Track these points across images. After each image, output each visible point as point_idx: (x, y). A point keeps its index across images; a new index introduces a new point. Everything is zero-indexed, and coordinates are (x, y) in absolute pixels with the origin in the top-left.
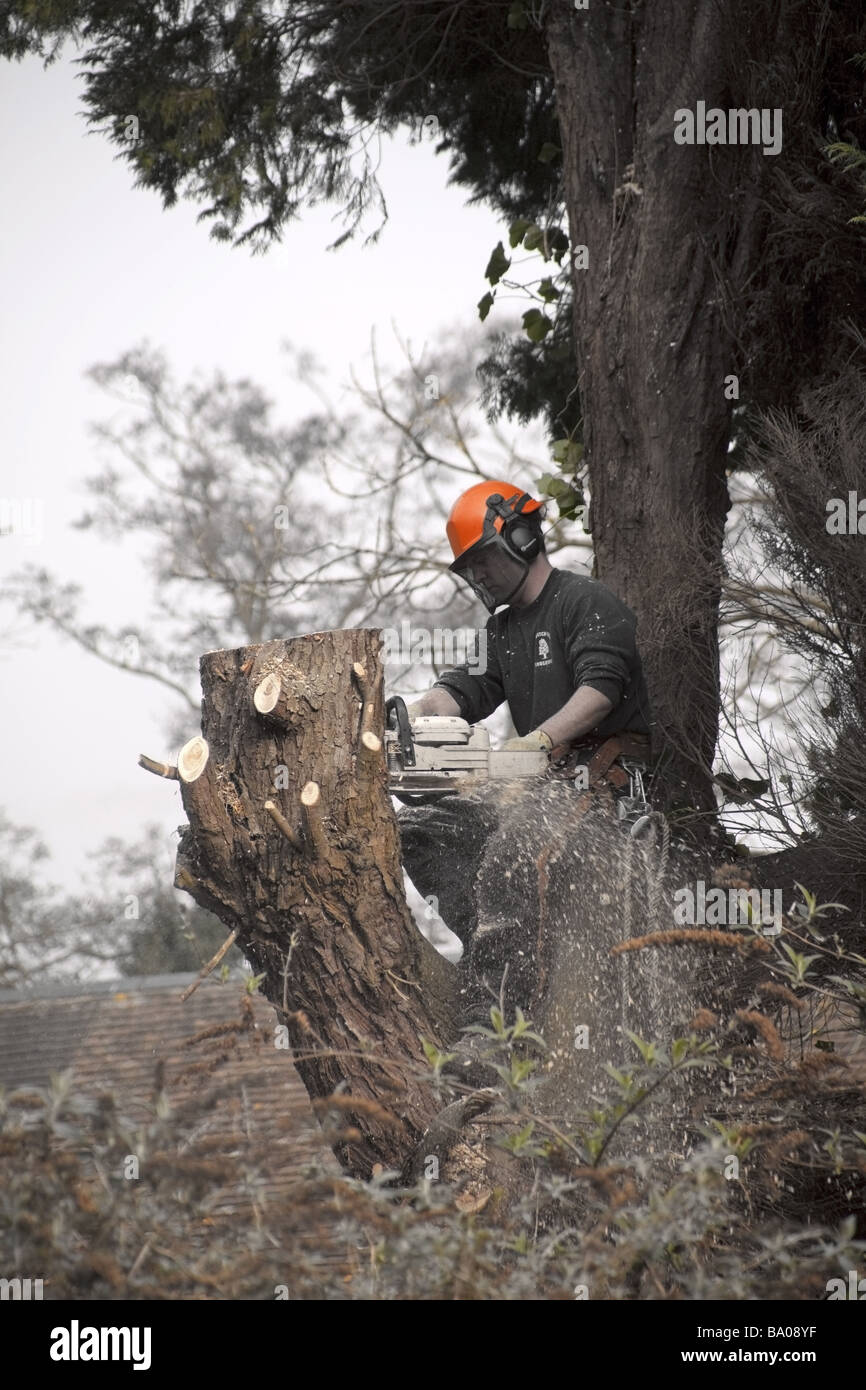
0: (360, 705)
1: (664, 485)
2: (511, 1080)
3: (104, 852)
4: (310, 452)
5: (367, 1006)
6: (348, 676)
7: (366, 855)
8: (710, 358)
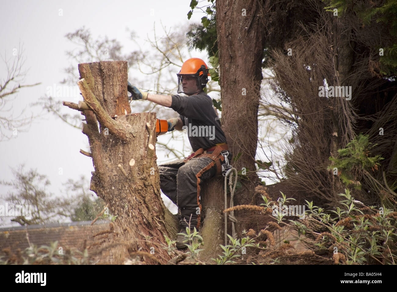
0: (148, 135)
1: (243, 71)
2: (192, 250)
3: (67, 183)
4: (134, 62)
5: (148, 228)
6: (145, 127)
7: (149, 182)
8: (257, 32)
